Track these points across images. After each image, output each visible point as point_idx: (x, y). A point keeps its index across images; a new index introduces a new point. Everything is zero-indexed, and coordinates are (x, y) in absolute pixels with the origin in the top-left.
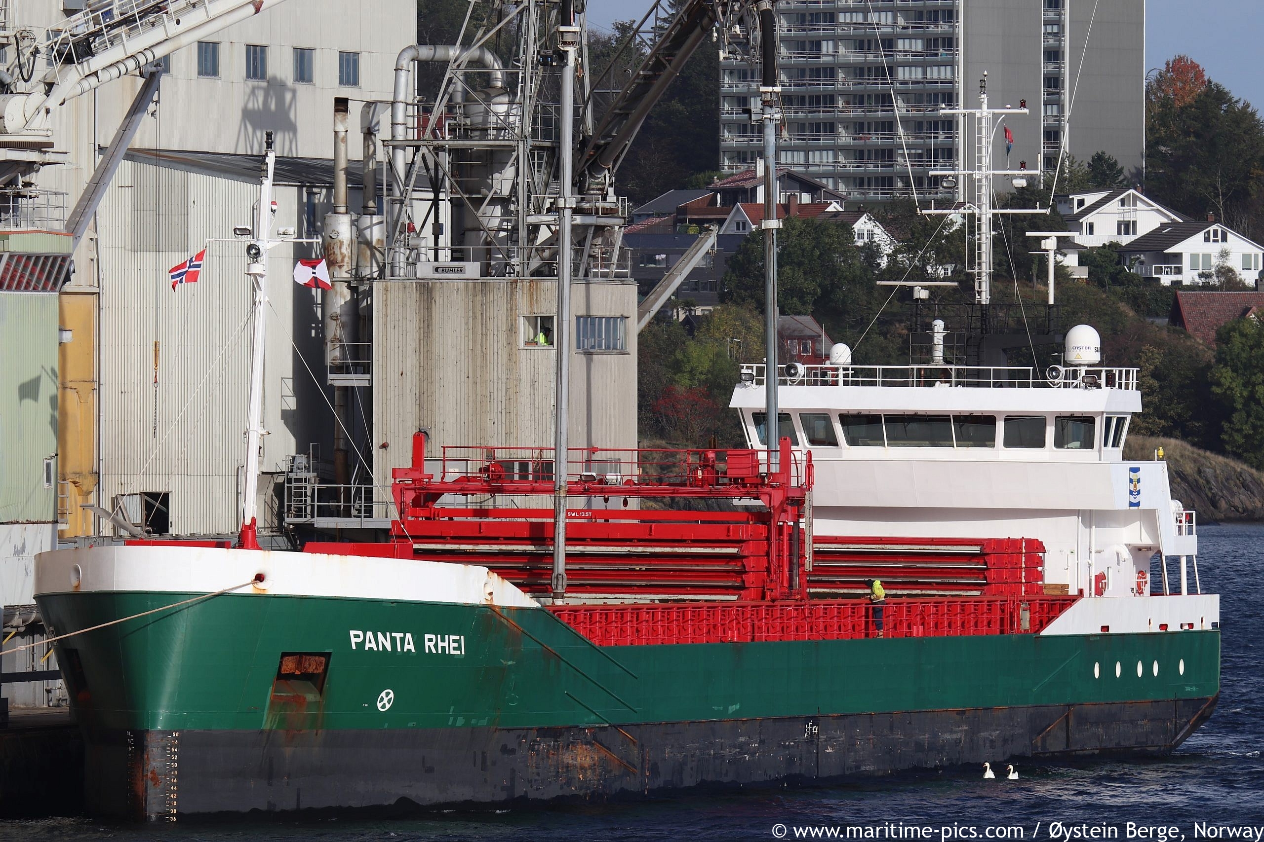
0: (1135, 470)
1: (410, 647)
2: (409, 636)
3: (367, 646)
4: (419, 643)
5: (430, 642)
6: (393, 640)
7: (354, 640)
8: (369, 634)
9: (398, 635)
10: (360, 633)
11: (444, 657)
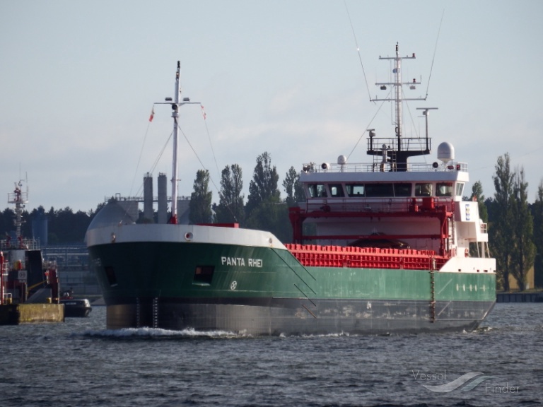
0: (467, 205)
1: (243, 264)
2: (243, 259)
3: (228, 263)
4: (246, 262)
5: (251, 262)
6: (237, 261)
7: (223, 261)
8: (229, 258)
9: (239, 259)
10: (225, 258)
11: (255, 268)
